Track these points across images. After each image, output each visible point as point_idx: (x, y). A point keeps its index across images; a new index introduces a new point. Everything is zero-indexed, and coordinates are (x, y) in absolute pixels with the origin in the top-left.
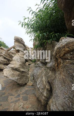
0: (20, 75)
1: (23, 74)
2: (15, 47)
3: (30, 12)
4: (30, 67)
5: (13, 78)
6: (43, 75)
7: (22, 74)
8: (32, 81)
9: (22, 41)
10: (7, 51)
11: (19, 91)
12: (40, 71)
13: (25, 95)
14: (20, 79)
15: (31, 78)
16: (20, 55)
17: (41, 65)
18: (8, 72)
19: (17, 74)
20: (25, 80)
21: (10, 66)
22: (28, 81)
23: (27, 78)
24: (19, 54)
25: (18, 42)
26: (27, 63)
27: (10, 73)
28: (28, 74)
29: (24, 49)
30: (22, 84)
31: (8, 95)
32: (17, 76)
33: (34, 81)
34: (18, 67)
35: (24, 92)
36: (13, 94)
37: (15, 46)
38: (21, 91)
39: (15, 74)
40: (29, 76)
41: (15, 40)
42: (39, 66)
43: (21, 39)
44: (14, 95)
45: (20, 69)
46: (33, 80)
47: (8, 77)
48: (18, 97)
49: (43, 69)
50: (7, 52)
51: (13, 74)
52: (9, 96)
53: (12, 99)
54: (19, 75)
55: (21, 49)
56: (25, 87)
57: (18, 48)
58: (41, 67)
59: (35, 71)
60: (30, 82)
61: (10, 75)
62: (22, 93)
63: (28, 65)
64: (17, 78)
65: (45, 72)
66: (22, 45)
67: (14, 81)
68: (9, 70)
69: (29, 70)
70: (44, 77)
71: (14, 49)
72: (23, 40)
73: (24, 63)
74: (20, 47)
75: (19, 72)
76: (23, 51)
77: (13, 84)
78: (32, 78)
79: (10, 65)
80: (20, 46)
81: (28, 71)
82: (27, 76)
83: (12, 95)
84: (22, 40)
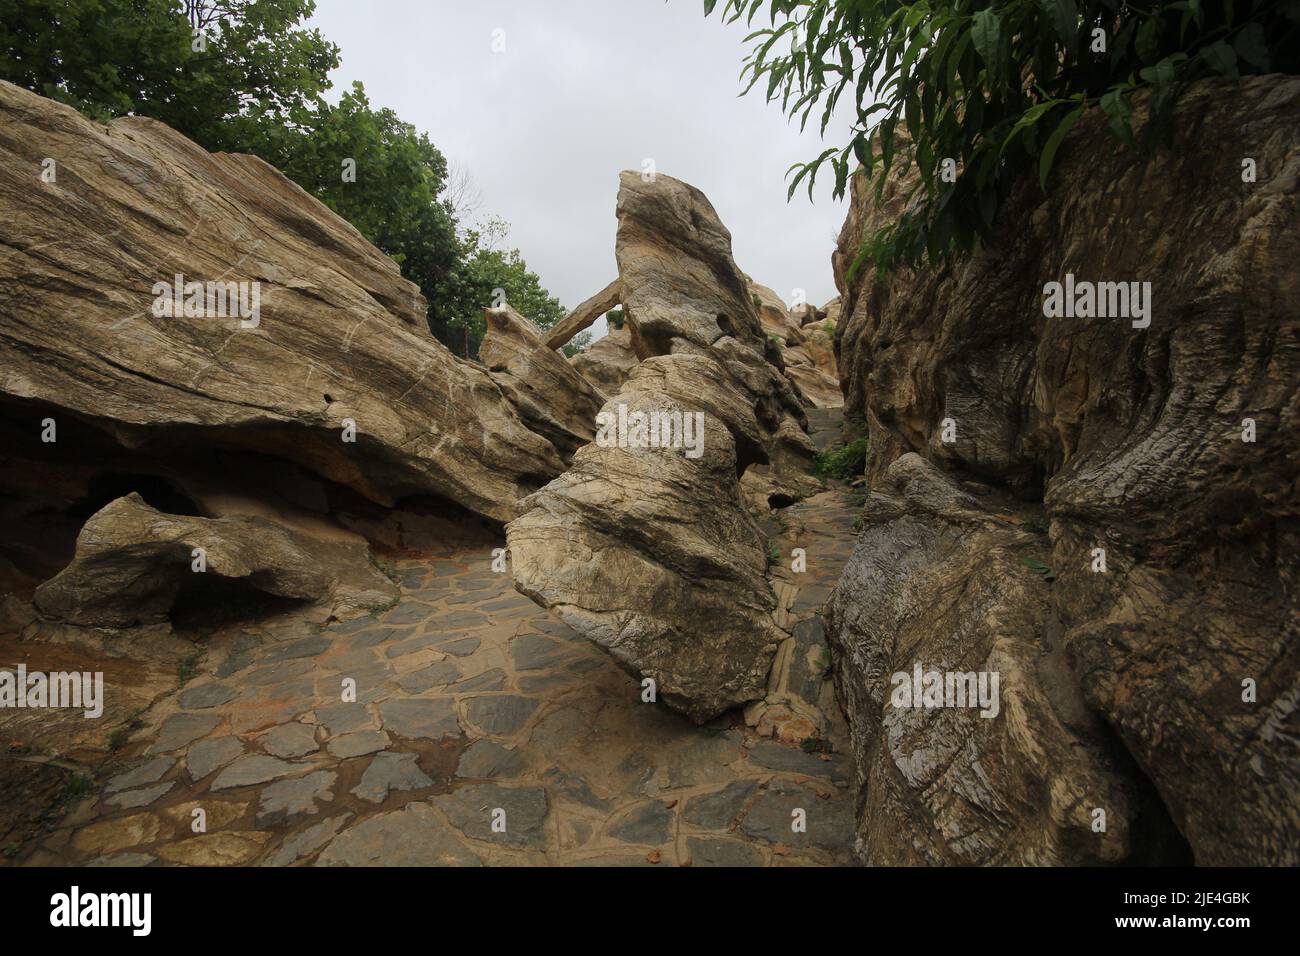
0: (672, 605)
1: (709, 598)
2: (631, 291)
3: (822, 130)
4: (786, 528)
5: (604, 619)
6: (992, 621)
7: (696, 595)
8: (811, 698)
9: (696, 219)
10: (553, 345)
11: (660, 779)
12: (942, 573)
13: (722, 833)
14: (675, 650)
15: (800, 653)
16: (680, 384)
17: (947, 496)
18: (550, 553)
19: (642, 580)
20: (721, 663)
21: (573, 493)
22: (766, 683)
23: (751, 644)
24: (663, 374)
25: (655, 242)
26: (756, 484)
27: (572, 563)
28: (770, 608)
29: (722, 320)
30: (688, 701)
31: (549, 782)
32: (638, 605)
33: (841, 700)
34: (655, 507)
35: (714, 802)
36: (602, 789)
37: (629, 280)
38: (677, 781)
39: (615, 576)
40: (778, 634)
41: (632, 217)
42: (916, 510)
43: (695, 193)
44: (604, 805)
45: (667, 536)
46: (828, 690)
47: (551, 596)
48: (648, 837)
49: (974, 542)
50: (550, 359)
51: (597, 576)
52: (555, 802)
53: (582, 833)
54: (656, 603)
55: (684, 315)
56: (724, 744)
57: (653, 310)
58: (953, 522)
59: (861, 571)
60: (793, 697)
61: (567, 588)
62: (689, 808)
63: (763, 501)
64: (634, 627)
65: (1027, 583)
66: (704, 273)
67: (606, 650)
68: (557, 533)
69: (771, 562)
70: (1016, 652)
71: (617, 333)
72: (709, 207)
73: (716, 470)
74: (681, 289)
75: (660, 570)
76: (706, 333)
77: (600, 690)
78: (814, 655)
79: (569, 477)
80: (676, 279)
81: (762, 566)
82: (749, 627)
83: (585, 796)
84: (700, 209)
